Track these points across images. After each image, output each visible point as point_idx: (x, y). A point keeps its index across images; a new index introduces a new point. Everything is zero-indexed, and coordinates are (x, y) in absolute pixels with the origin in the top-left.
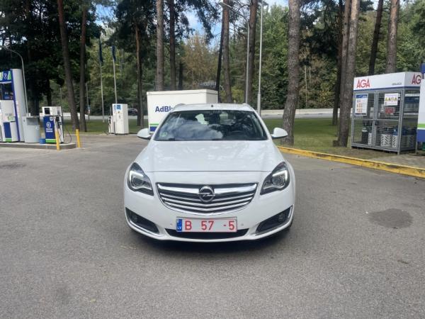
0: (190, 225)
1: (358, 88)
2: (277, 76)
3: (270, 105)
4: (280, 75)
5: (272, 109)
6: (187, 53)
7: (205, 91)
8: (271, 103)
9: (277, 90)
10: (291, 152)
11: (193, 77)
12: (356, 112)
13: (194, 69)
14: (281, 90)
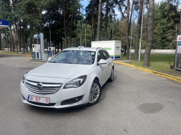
0: (32, 98)
1: (179, 41)
2: (161, 34)
3: (157, 47)
4: (163, 33)
5: (158, 49)
6: (120, 25)
7: (114, 41)
8: (158, 46)
9: (161, 40)
10: (144, 70)
11: (122, 35)
12: (178, 52)
13: (122, 31)
14: (163, 40)
